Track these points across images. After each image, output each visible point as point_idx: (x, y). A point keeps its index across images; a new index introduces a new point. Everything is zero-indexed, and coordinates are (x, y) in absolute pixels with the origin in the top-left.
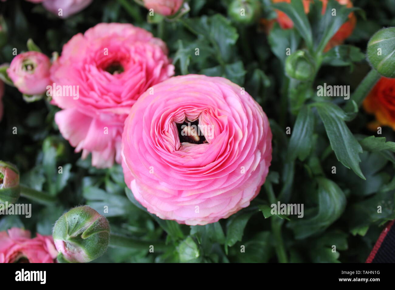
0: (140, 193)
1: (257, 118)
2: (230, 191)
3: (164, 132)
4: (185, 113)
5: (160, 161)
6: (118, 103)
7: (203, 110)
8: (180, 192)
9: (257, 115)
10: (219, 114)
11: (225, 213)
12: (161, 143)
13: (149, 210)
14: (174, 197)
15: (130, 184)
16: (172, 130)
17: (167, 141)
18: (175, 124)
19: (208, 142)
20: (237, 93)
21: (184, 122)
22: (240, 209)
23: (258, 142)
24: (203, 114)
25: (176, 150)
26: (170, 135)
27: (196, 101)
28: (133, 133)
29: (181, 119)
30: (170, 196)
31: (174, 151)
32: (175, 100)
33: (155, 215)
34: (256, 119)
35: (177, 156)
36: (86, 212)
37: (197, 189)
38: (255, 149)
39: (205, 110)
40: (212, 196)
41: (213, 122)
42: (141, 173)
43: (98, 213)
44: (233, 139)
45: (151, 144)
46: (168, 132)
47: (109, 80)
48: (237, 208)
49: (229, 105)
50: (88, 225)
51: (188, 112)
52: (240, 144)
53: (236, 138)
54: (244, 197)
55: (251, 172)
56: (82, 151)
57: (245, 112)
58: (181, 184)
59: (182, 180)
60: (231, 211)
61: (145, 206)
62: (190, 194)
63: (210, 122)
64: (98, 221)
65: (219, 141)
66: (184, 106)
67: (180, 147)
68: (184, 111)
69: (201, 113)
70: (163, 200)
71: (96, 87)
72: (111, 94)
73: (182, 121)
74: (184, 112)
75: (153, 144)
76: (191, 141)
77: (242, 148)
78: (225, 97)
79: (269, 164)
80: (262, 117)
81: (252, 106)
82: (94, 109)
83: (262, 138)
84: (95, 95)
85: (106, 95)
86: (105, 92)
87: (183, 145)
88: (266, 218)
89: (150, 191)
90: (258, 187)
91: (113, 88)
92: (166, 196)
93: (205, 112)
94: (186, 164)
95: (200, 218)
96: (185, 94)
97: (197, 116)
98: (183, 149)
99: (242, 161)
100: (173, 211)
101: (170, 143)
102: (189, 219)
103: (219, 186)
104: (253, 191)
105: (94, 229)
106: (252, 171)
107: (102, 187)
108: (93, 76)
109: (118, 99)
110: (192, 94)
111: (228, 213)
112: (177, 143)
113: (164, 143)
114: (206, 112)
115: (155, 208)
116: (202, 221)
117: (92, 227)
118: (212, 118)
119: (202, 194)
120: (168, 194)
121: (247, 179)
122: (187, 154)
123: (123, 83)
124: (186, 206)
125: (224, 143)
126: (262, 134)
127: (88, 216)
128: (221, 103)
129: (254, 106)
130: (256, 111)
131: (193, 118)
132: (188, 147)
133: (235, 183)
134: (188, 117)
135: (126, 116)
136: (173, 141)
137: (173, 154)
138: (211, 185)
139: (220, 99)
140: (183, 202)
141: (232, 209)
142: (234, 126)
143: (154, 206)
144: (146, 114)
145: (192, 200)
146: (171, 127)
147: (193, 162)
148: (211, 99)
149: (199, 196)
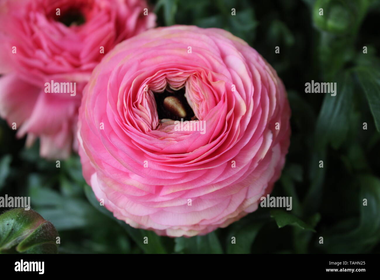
0: (102, 190)
1: (268, 86)
2: (228, 187)
3: (137, 105)
4: (166, 78)
5: (131, 145)
6: (76, 67)
7: (192, 74)
8: (159, 189)
9: (268, 81)
10: (214, 80)
11: (222, 219)
12: (132, 120)
13: (116, 215)
14: (150, 195)
15: (89, 178)
16: (148, 101)
17: (140, 117)
18: (152, 93)
19: (198, 118)
20: (240, 50)
21: (165, 90)
22: (244, 215)
23: (268, 119)
24: (192, 79)
25: (152, 129)
26: (145, 109)
27: (182, 61)
28: (93, 107)
29: (160, 86)
30: (144, 194)
31: (149, 131)
32: (153, 61)
33: (124, 222)
34: (266, 87)
35: (153, 138)
36: (25, 216)
37: (182, 184)
38: (264, 128)
39: (194, 73)
40: (202, 193)
41: (205, 90)
42: (104, 162)
43: (42, 218)
44: (233, 115)
45: (117, 120)
46: (141, 104)
47: (63, 35)
48: (238, 212)
49: (228, 67)
50: (27, 233)
51: (170, 77)
52: (242, 122)
53: (237, 112)
54: (249, 197)
55: (258, 161)
56: (25, 136)
57: (250, 77)
58: (158, 177)
59: (161, 172)
60: (230, 217)
61: (111, 210)
62: (171, 191)
63: (201, 91)
64: (42, 228)
65: (212, 116)
66: (165, 68)
67: (159, 125)
68: (165, 75)
69: (188, 79)
70: (134, 199)
71: (45, 43)
72: (66, 54)
73: (162, 89)
74: (164, 77)
75: (121, 121)
76: (175, 117)
77: (246, 127)
78: (223, 57)
79: (286, 152)
80: (275, 84)
81: (261, 69)
82: (41, 75)
83: (274, 113)
84: (43, 55)
85: (59, 55)
86: (57, 50)
87: (163, 123)
88: (280, 227)
89: (116, 188)
90: (269, 183)
91: (69, 46)
92: (138, 194)
93: (194, 77)
94: (166, 149)
95: (186, 226)
96: (167, 51)
97: (184, 83)
98: (162, 128)
99: (245, 145)
100: (148, 216)
101: (145, 120)
102: (171, 228)
103: (213, 180)
104: (262, 189)
105: (35, 239)
106: (260, 159)
107: (56, 188)
108: (40, 28)
109: (75, 62)
110: (176, 52)
111: (225, 219)
112: (155, 121)
113: (136, 119)
114: (196, 76)
115: (123, 212)
116: (190, 231)
117: (32, 236)
118: (203, 85)
119: (189, 191)
120: (141, 191)
121: (252, 171)
122: (168, 134)
123: (83, 38)
124: (167, 207)
125: (220, 119)
126: (274, 108)
127: (27, 221)
128: (218, 64)
129: (264, 69)
130: (266, 75)
131: (178, 85)
132: (170, 125)
133: (234, 176)
134: (171, 84)
135: (85, 84)
136: (149, 118)
137: (148, 135)
138: (201, 179)
139: (215, 59)
140: (162, 202)
141: (232, 214)
142: (235, 96)
143: (122, 208)
144: (112, 79)
145: (175, 199)
146: (146, 97)
147: (176, 146)
148: (204, 59)
149: (184, 194)
